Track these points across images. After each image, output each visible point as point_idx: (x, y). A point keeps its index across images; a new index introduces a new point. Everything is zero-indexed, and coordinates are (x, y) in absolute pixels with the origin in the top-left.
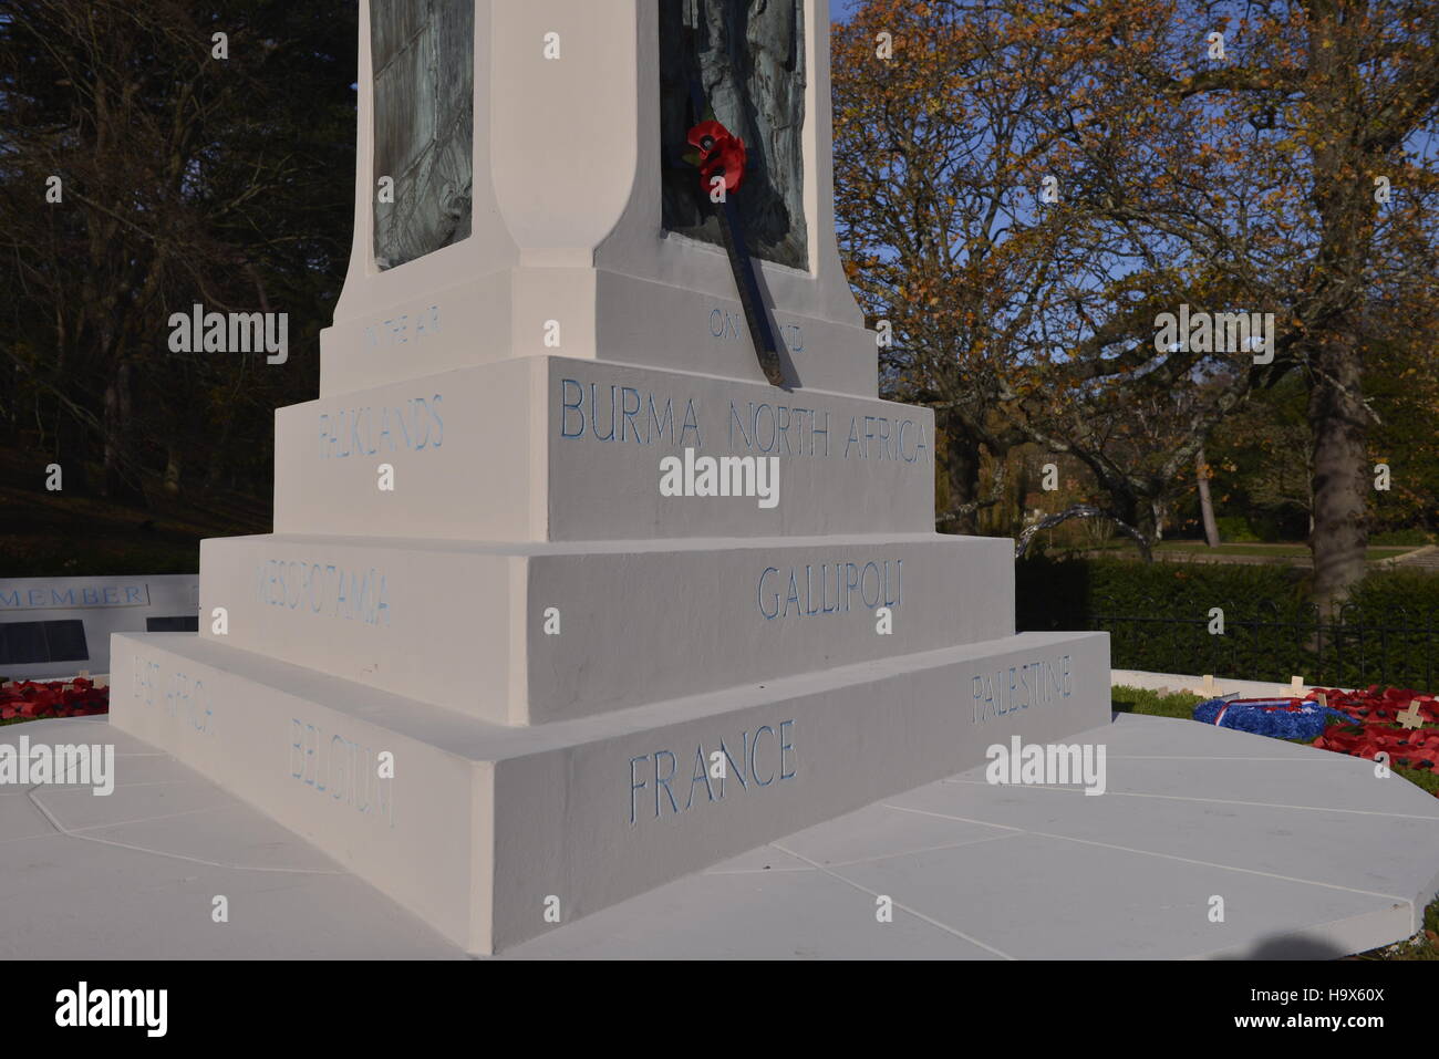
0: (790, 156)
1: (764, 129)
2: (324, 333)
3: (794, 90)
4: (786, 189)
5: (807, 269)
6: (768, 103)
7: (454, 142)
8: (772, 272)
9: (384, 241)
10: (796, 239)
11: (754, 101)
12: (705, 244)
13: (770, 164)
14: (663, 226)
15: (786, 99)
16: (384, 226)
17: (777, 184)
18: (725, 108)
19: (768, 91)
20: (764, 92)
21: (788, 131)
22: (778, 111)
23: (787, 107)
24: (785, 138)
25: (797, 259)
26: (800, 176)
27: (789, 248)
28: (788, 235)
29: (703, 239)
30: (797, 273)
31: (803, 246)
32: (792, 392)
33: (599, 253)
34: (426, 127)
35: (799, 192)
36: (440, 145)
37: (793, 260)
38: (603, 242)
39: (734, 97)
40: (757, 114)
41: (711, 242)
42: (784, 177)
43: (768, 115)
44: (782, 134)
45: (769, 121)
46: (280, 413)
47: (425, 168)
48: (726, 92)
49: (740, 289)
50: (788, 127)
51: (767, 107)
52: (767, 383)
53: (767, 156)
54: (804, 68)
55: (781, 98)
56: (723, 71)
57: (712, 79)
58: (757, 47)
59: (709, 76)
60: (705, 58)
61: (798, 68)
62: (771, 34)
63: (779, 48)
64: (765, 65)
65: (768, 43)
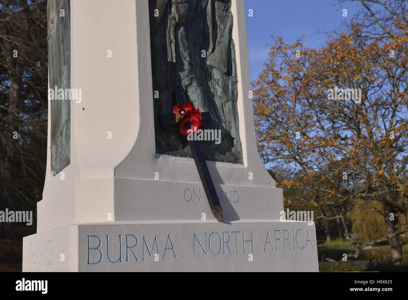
0: (232, 113)
1: (218, 102)
3: (232, 84)
4: (230, 128)
5: (243, 164)
6: (219, 91)
9: (54, 163)
10: (236, 150)
11: (212, 90)
12: (183, 158)
13: (222, 117)
14: (156, 152)
15: (228, 88)
16: (54, 157)
17: (226, 126)
18: (195, 95)
19: (219, 85)
20: (217, 86)
21: (230, 102)
22: (224, 94)
23: (228, 92)
25: (237, 159)
26: (237, 122)
27: (233, 155)
28: (232, 149)
29: (182, 156)
30: (236, 166)
31: (240, 153)
32: (230, 224)
33: (118, 169)
34: (64, 115)
35: (237, 129)
37: (234, 160)
38: (121, 163)
39: (199, 90)
40: (214, 96)
41: (186, 157)
43: (220, 96)
44: (227, 104)
45: (221, 98)
47: (64, 130)
48: (194, 88)
49: (201, 178)
50: (230, 100)
51: (219, 93)
52: (216, 221)
53: (221, 114)
54: (236, 74)
55: (225, 88)
56: (191, 79)
57: (187, 83)
58: (212, 67)
59: (185, 82)
60: (182, 75)
61: (233, 74)
62: (217, 60)
63: (222, 66)
64: (216, 74)
65: (216, 65)
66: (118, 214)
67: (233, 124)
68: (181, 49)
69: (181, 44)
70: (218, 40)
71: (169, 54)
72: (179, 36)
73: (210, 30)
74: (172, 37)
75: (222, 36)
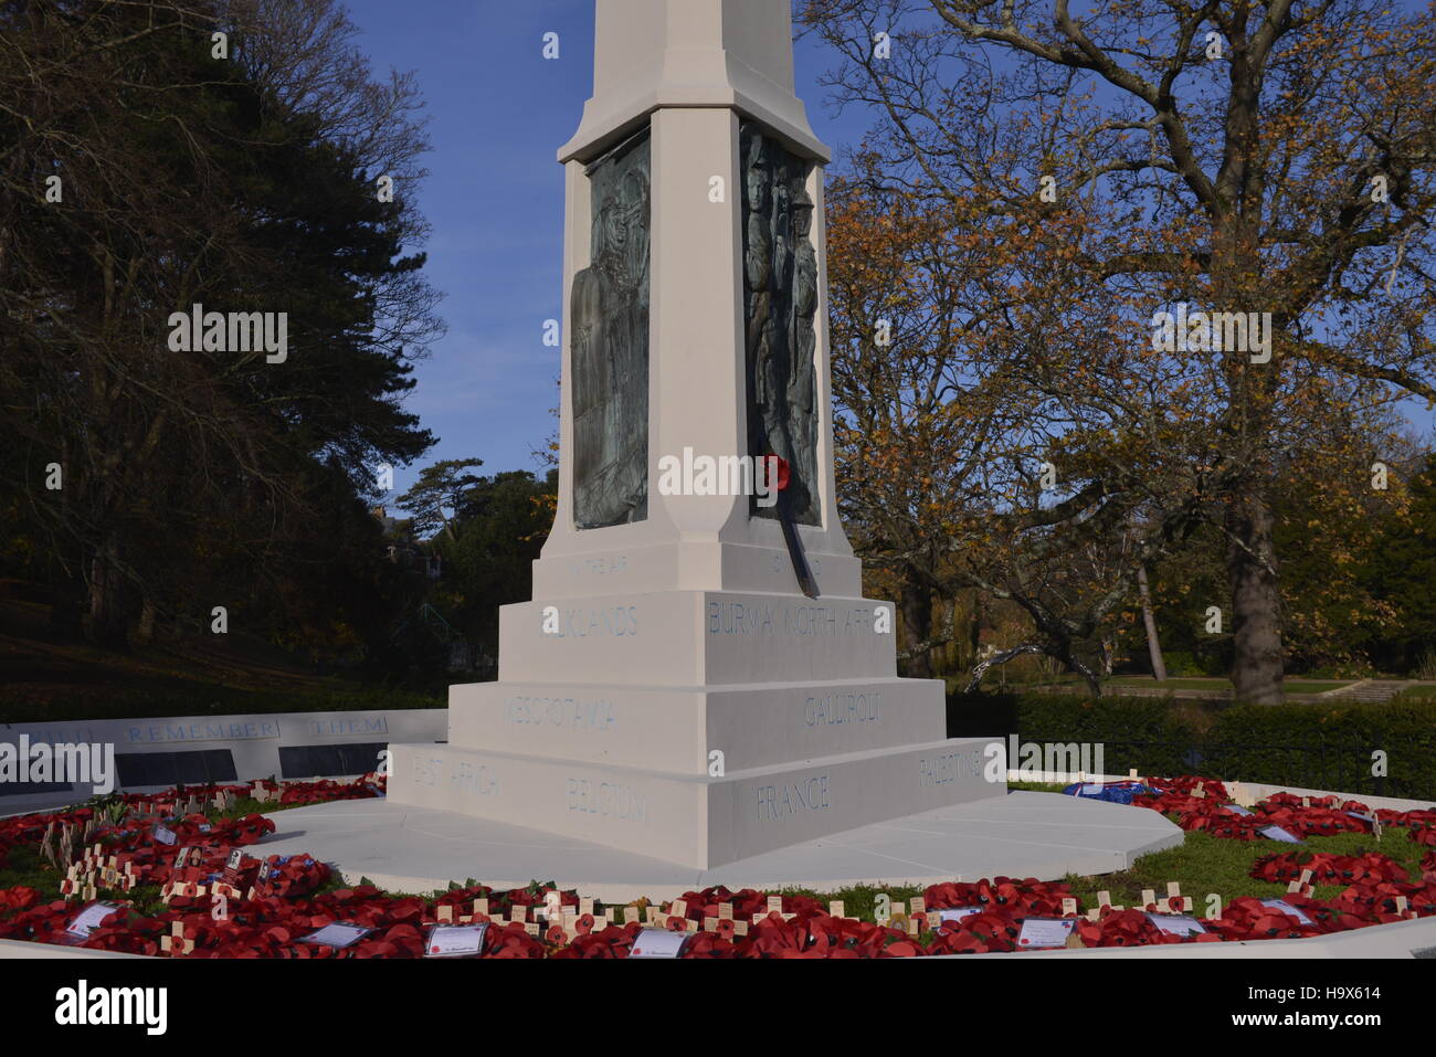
0: (810, 461)
1: (796, 449)
2: (534, 561)
3: (812, 424)
4: (808, 480)
6: (798, 433)
7: (631, 466)
8: (803, 530)
9: (581, 513)
10: (815, 509)
11: (791, 433)
13: (799, 467)
15: (808, 429)
16: (581, 504)
17: (803, 477)
18: (776, 441)
19: (798, 426)
20: (796, 428)
22: (803, 437)
23: (808, 435)
24: (807, 452)
25: (816, 521)
26: (816, 473)
27: (812, 515)
28: (811, 507)
29: (768, 518)
30: (817, 529)
31: (819, 513)
32: (815, 599)
33: (722, 534)
34: (611, 454)
35: (816, 482)
36: (621, 466)
37: (814, 522)
38: (722, 528)
39: (781, 434)
40: (792, 440)
42: (807, 473)
43: (798, 440)
44: (806, 450)
45: (799, 443)
46: (502, 608)
47: (611, 474)
48: (777, 433)
49: (787, 543)
50: (809, 445)
51: (797, 436)
52: (802, 595)
53: (798, 462)
54: (817, 411)
55: (805, 429)
56: (775, 422)
57: (770, 427)
58: (792, 403)
59: (768, 426)
60: (766, 417)
61: (814, 412)
62: (799, 395)
63: (804, 402)
64: (796, 413)
65: (798, 401)
66: (725, 583)
67: (811, 473)
68: (768, 385)
69: (768, 380)
70: (799, 368)
71: (757, 393)
72: (767, 370)
73: (792, 356)
74: (761, 373)
75: (804, 362)
